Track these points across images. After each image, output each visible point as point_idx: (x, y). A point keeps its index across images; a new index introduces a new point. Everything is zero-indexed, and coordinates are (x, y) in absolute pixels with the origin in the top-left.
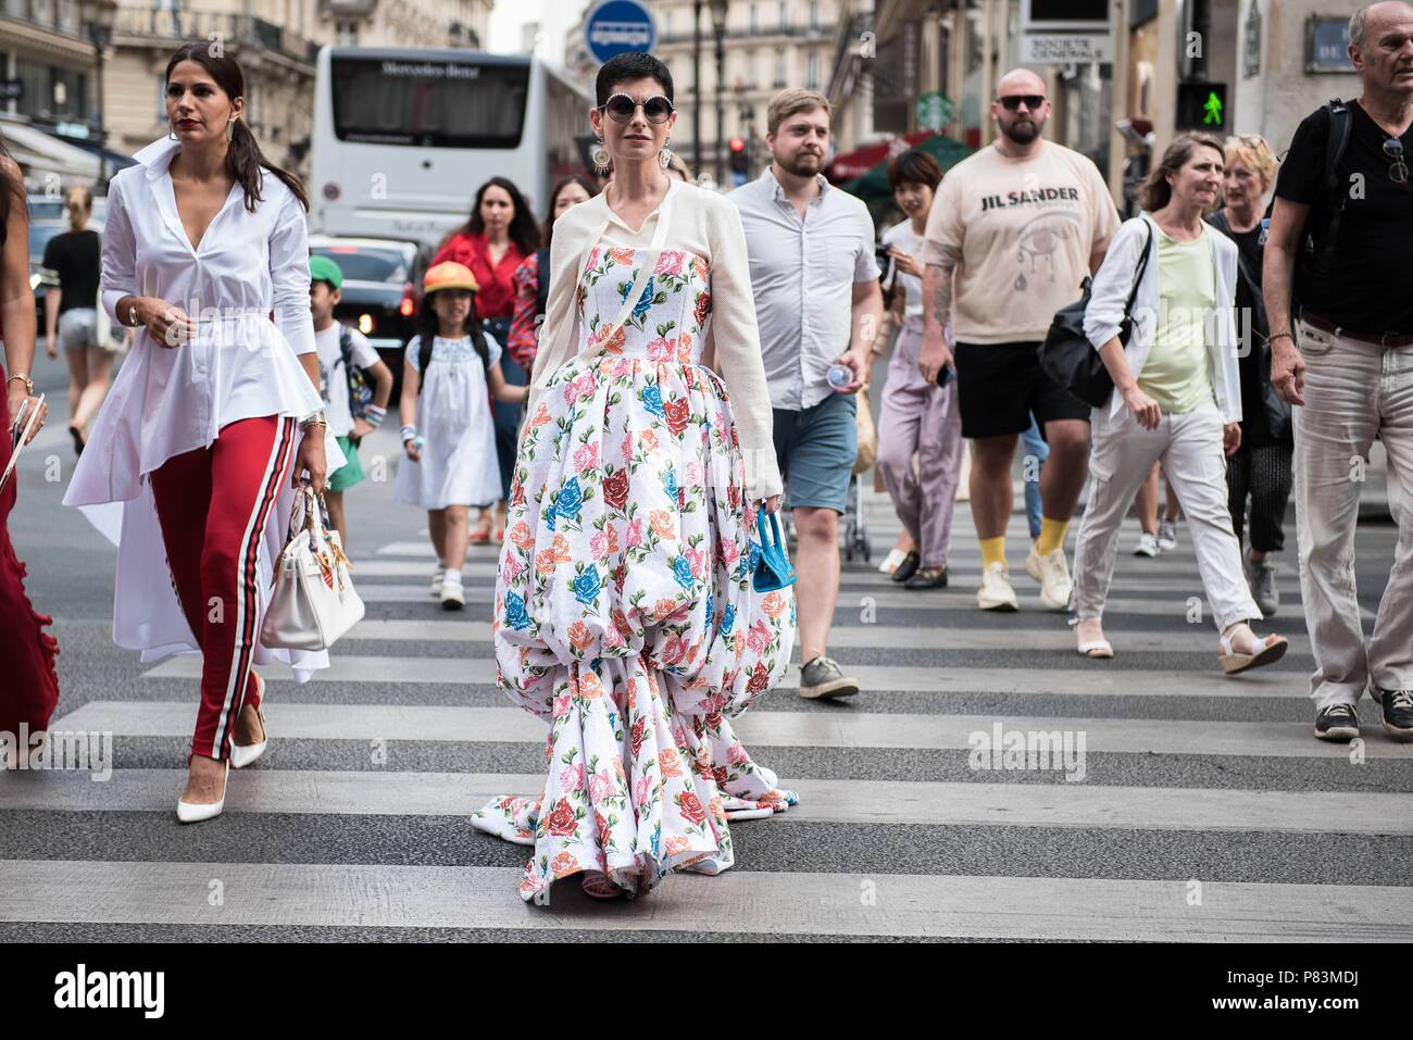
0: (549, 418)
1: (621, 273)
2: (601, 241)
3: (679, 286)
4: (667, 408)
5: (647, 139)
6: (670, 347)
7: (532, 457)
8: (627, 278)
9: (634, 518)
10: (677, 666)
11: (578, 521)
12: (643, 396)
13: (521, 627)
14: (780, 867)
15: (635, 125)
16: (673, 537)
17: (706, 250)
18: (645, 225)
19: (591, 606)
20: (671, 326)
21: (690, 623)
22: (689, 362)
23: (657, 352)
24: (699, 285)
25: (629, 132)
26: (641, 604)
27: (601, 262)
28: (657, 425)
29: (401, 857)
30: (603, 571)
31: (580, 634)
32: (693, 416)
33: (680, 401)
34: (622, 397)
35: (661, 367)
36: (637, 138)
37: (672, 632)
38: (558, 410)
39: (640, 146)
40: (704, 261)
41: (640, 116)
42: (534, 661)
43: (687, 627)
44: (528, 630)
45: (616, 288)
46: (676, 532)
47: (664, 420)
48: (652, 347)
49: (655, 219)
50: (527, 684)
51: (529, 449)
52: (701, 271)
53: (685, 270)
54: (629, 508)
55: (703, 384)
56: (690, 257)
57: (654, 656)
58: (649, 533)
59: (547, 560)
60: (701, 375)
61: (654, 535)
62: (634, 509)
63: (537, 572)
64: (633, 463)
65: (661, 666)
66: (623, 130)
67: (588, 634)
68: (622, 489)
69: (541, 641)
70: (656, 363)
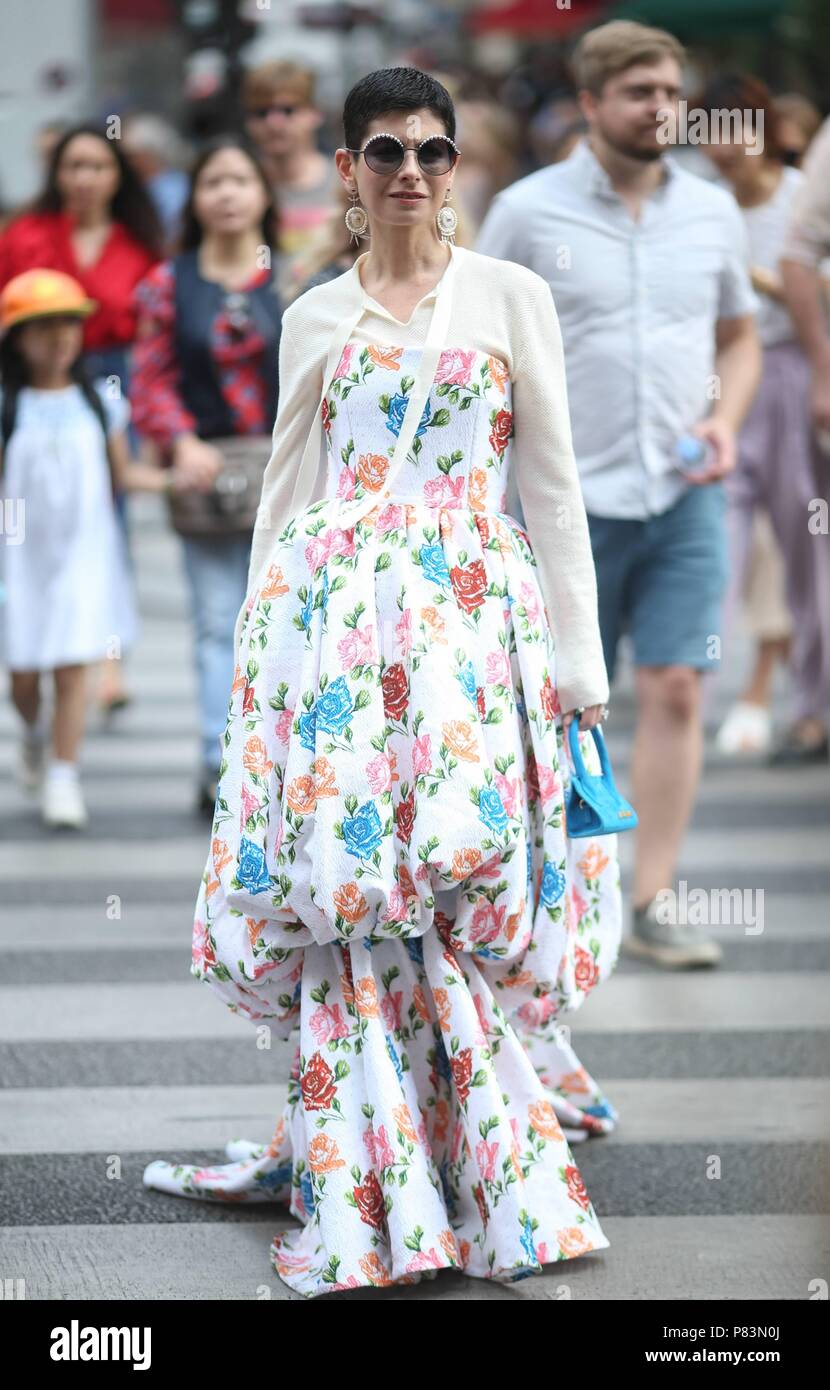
0: (286, 589)
1: (384, 382)
2: (353, 335)
3: (467, 401)
4: (455, 575)
5: (421, 196)
6: (456, 489)
7: (264, 644)
8: (393, 390)
9: (421, 733)
10: (491, 945)
11: (348, 737)
12: (420, 560)
13: (261, 890)
14: (635, 1210)
15: (405, 179)
16: (477, 759)
17: (506, 350)
18: (417, 313)
19: (370, 863)
20: (457, 459)
21: (505, 883)
22: (483, 508)
23: (438, 495)
24: (496, 399)
25: (396, 188)
26: (433, 858)
27: (355, 366)
28: (442, 599)
29: (96, 1213)
30: (386, 812)
31: (350, 900)
32: (492, 587)
33: (473, 565)
34: (394, 560)
35: (444, 516)
36: (408, 197)
37: (480, 896)
38: (299, 576)
39: (412, 207)
40: (502, 365)
41: (412, 166)
42: (273, 940)
43: (502, 889)
44: (270, 895)
45: (378, 403)
46: (480, 752)
47: (450, 592)
48: (431, 487)
49: (431, 303)
50: (259, 972)
51: (259, 632)
52: (498, 379)
53: (476, 378)
54: (411, 720)
55: (502, 540)
56: (481, 359)
57: (457, 933)
58: (443, 753)
59: (302, 793)
60: (503, 528)
61: (450, 757)
62: (419, 720)
63: (289, 811)
64: (413, 655)
65: (469, 946)
66: (387, 186)
67: (363, 902)
68: (399, 691)
69: (289, 911)
70: (437, 510)
